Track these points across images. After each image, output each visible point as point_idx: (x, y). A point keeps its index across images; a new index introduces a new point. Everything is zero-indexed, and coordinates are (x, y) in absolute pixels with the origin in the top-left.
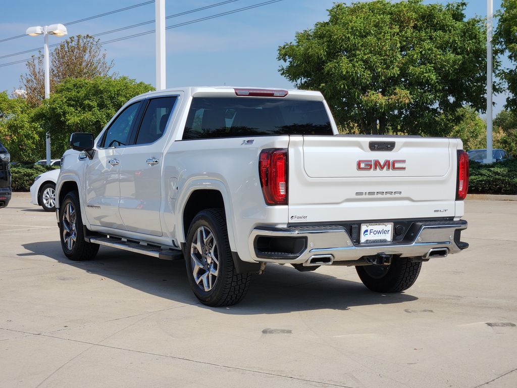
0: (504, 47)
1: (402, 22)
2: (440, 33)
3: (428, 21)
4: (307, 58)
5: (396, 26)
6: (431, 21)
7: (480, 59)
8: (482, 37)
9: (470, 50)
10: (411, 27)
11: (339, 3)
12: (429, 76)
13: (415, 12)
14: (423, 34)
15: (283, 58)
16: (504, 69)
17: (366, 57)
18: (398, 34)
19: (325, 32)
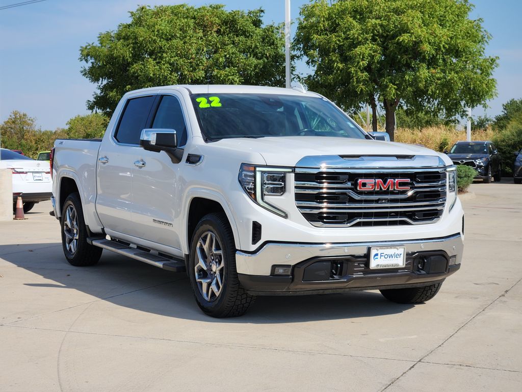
0: (302, 53)
1: (205, 26)
2: (242, 38)
3: (230, 27)
4: (111, 59)
5: (199, 30)
6: (234, 27)
7: (278, 64)
8: (279, 43)
9: (270, 56)
10: (214, 31)
11: (143, 5)
12: (233, 79)
13: (218, 17)
14: (226, 38)
15: (84, 58)
16: (298, 74)
17: (172, 60)
18: (201, 38)
19: (129, 34)
